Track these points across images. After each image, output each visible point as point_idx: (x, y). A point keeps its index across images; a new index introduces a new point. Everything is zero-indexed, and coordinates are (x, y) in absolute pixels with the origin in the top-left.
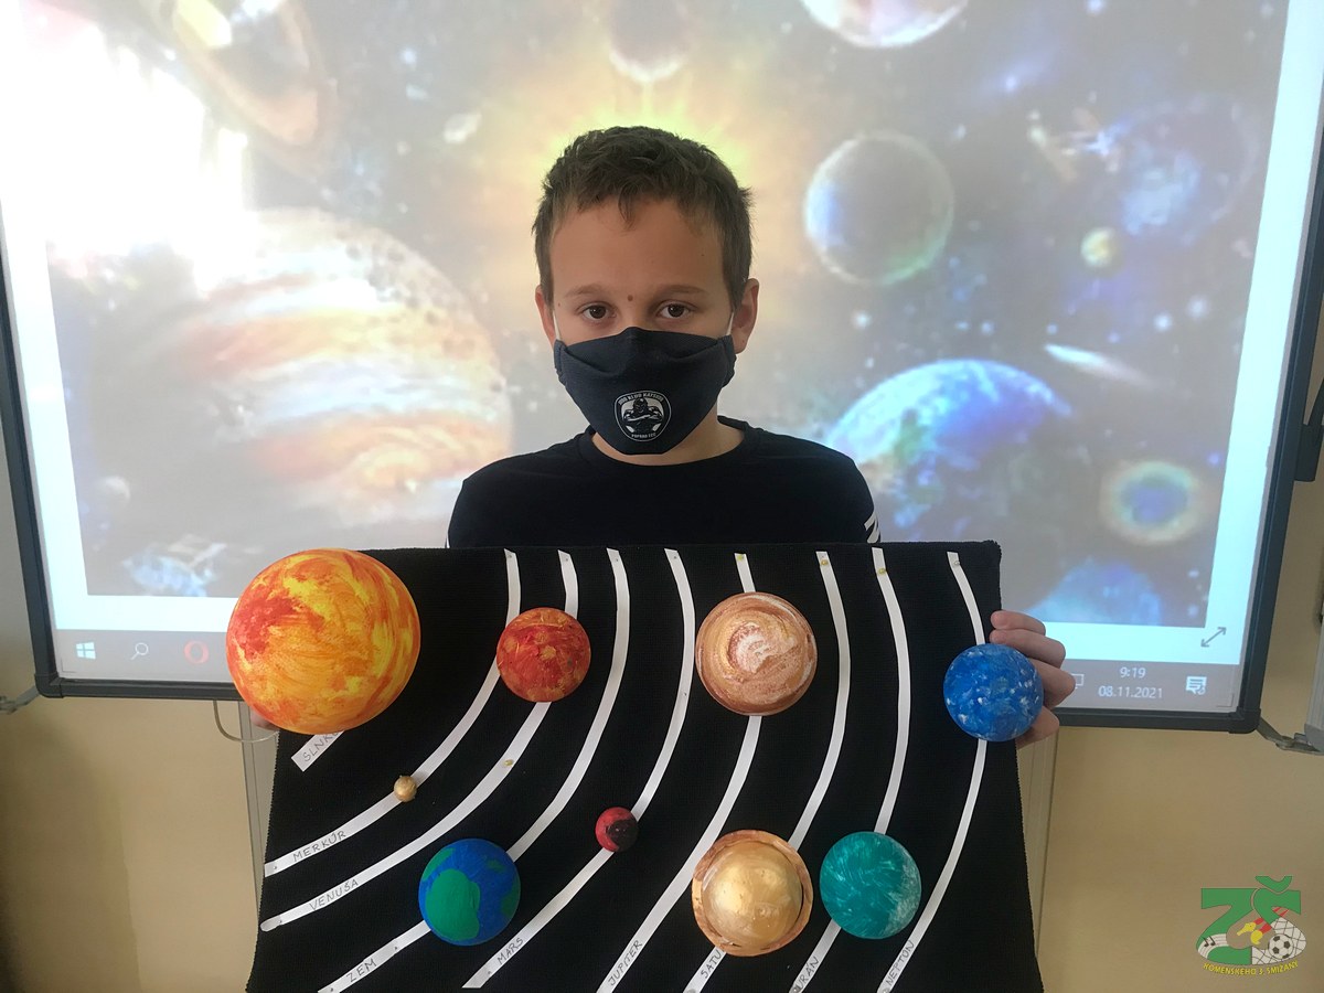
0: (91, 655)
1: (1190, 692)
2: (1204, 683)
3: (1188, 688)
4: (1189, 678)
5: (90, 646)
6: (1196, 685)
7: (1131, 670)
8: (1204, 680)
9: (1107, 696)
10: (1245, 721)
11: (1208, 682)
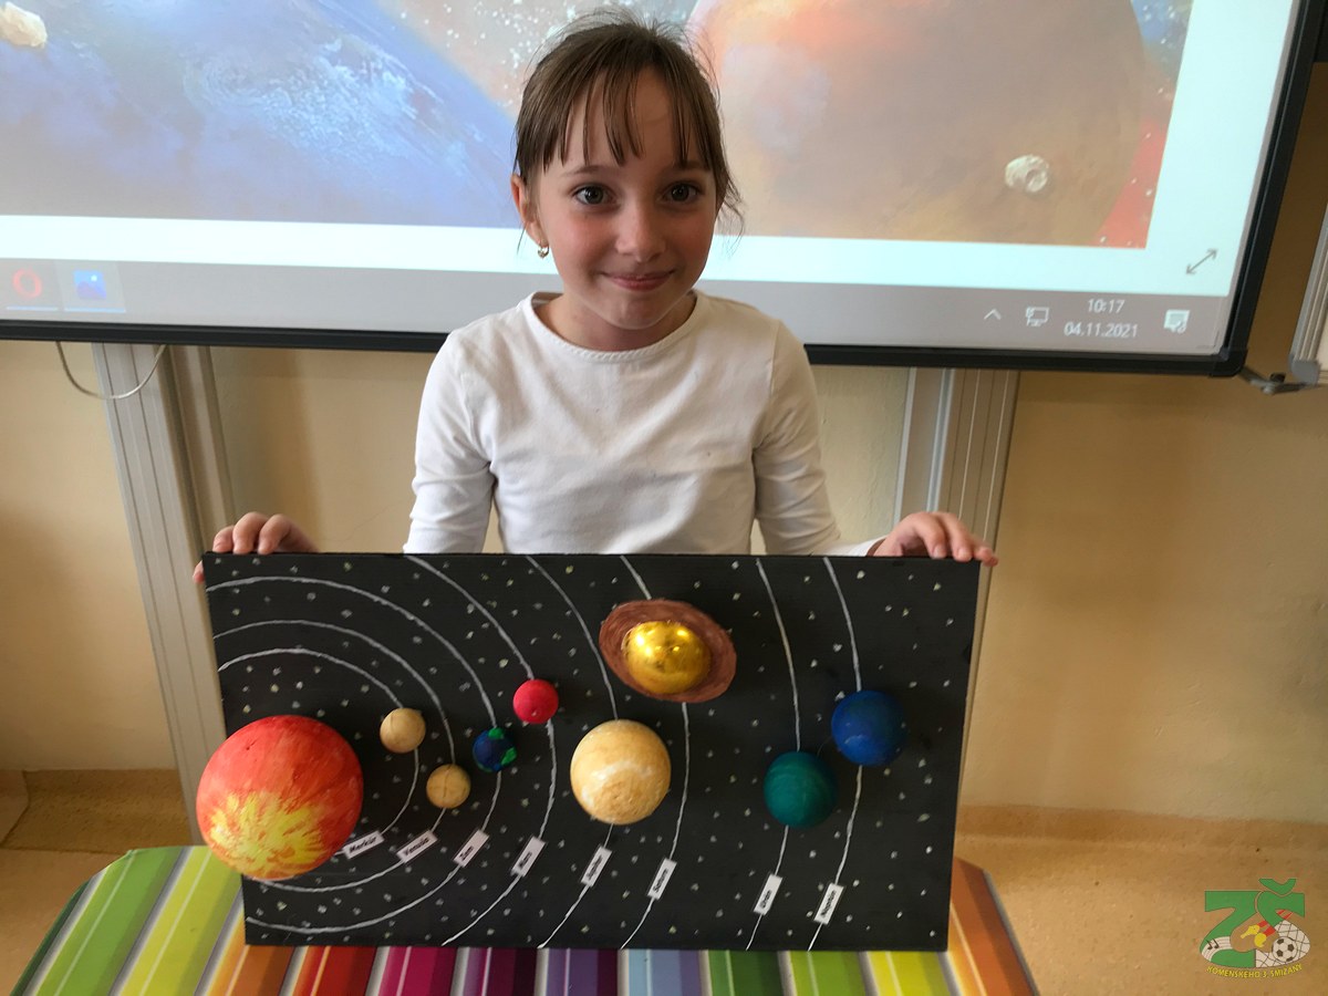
1: (1168, 330)
2: (1186, 319)
3: (1167, 325)
4: (1169, 313)
6: (1175, 320)
7: (1103, 304)
8: (1186, 314)
9: (1074, 335)
10: (1230, 362)
11: (1190, 316)
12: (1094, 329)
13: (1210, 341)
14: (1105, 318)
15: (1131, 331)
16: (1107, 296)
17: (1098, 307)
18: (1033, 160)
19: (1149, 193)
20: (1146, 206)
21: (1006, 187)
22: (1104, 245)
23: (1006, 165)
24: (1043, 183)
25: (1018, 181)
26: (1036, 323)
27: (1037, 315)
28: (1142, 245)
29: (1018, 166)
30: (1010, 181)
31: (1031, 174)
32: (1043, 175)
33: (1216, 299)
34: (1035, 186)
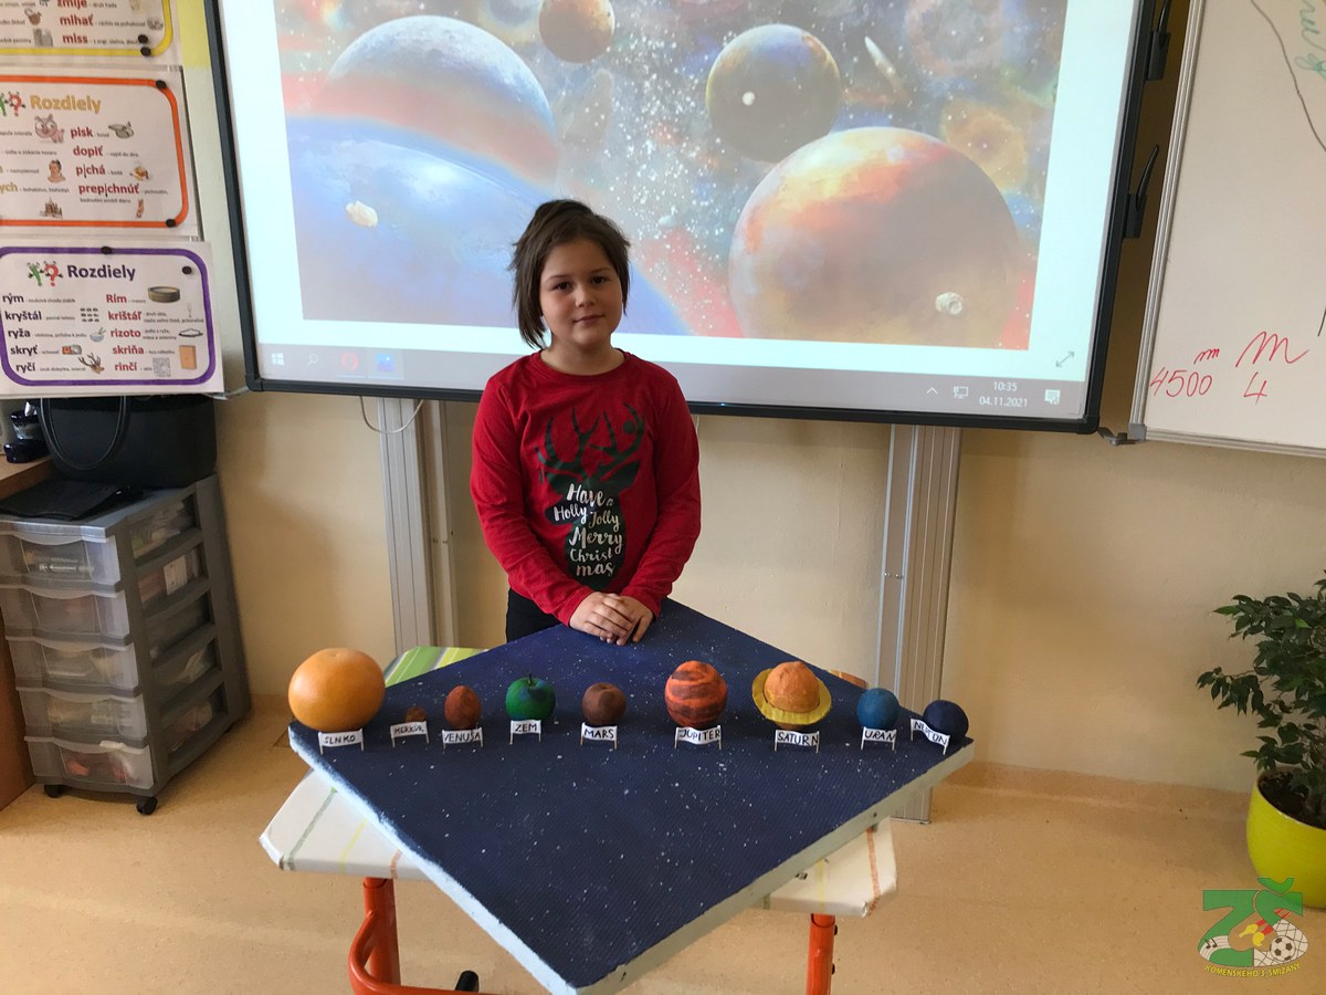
0: (281, 362)
1: (1048, 402)
2: (1058, 396)
3: (1047, 399)
4: (1047, 392)
5: (281, 355)
6: (1052, 397)
7: (1003, 385)
8: (1058, 393)
9: (985, 405)
10: (1089, 425)
11: (1061, 394)
12: (999, 401)
13: (1076, 411)
14: (1005, 394)
15: (1024, 402)
16: (1006, 380)
17: (1001, 387)
18: (953, 295)
19: (1027, 316)
20: (1027, 324)
21: (937, 312)
22: (1002, 347)
23: (935, 298)
24: (960, 309)
25: (944, 308)
26: (961, 397)
27: (961, 391)
28: (1026, 348)
29: (943, 299)
30: (939, 308)
31: (951, 304)
32: (960, 304)
33: (1078, 382)
34: (955, 311)
